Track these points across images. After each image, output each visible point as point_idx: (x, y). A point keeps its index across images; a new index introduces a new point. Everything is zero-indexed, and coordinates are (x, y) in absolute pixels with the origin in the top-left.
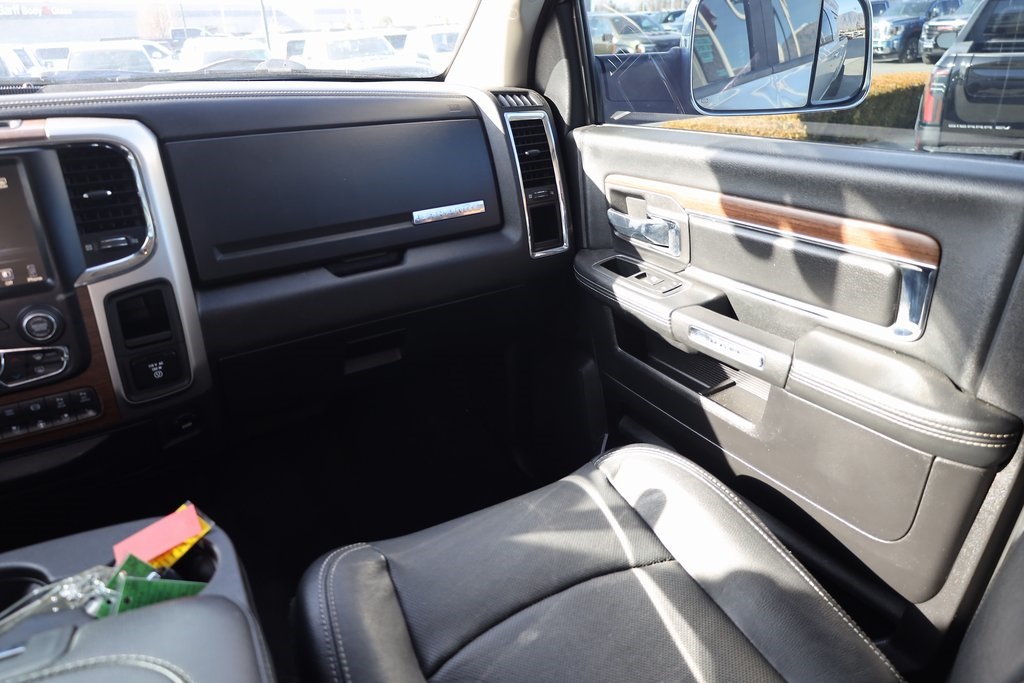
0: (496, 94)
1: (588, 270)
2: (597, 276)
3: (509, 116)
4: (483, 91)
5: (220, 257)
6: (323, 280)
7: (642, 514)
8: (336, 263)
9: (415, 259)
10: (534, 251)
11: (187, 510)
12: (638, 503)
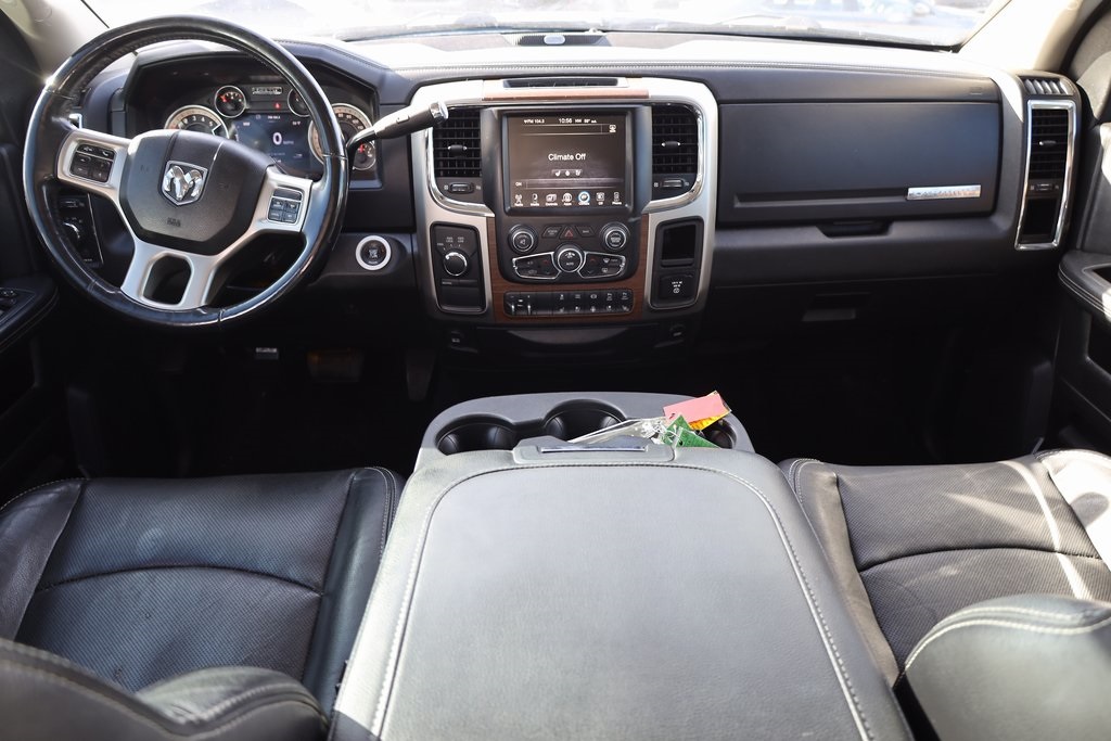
0: (1023, 78)
1: (1076, 273)
2: (1088, 283)
3: (1032, 104)
4: (1010, 75)
5: (738, 205)
6: (814, 237)
7: (1077, 512)
8: (828, 224)
9: (899, 232)
10: (1020, 242)
11: (714, 398)
12: (1075, 501)
